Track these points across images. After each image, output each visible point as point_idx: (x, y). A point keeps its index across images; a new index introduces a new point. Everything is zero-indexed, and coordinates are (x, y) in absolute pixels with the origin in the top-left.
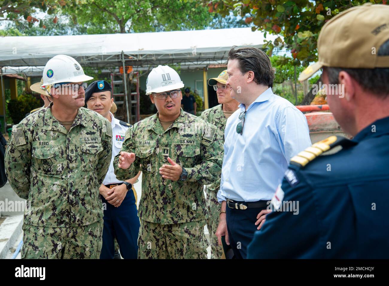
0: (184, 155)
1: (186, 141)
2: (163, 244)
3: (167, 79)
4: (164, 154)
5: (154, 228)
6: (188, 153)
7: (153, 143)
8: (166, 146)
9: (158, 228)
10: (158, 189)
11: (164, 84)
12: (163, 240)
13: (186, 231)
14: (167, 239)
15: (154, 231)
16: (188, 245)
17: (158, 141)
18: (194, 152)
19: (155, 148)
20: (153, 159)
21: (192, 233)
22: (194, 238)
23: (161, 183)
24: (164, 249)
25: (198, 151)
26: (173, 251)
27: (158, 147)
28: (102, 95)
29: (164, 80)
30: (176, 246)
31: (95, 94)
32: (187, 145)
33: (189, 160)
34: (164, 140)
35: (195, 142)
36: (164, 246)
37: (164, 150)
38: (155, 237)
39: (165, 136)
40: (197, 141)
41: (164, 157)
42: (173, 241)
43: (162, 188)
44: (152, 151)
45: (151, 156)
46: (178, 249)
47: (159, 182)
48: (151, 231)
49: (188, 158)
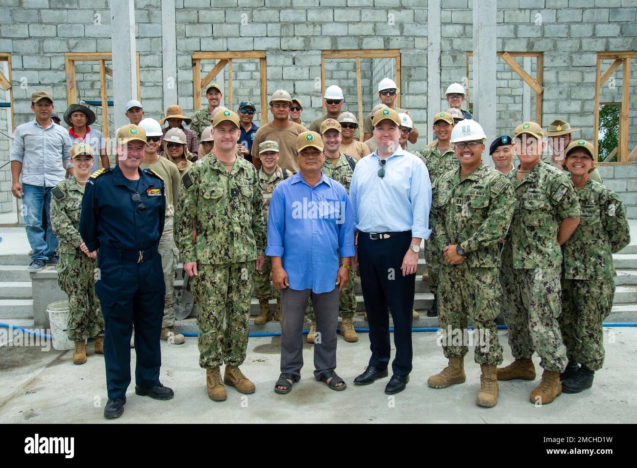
0: (472, 206)
1: (475, 193)
2: (458, 287)
3: (466, 130)
4: (457, 205)
5: (449, 272)
6: (476, 205)
7: (450, 192)
8: (460, 196)
9: (453, 272)
10: (452, 236)
11: (462, 135)
12: (458, 283)
13: (477, 278)
14: (461, 282)
15: (449, 274)
16: (478, 290)
17: (454, 192)
18: (483, 204)
19: (450, 198)
20: (448, 208)
21: (482, 280)
22: (484, 285)
23: (455, 231)
24: (459, 292)
25: (487, 203)
26: (467, 295)
27: (453, 197)
28: (505, 148)
29: (464, 131)
30: (469, 290)
31: (500, 148)
32: (476, 197)
33: (477, 211)
34: (458, 191)
35: (485, 194)
36: (459, 289)
37: (458, 200)
38: (450, 279)
39: (460, 187)
40: (487, 193)
41: (457, 207)
42: (466, 286)
43: (455, 236)
44: (447, 201)
45: (446, 205)
46: (470, 294)
47: (453, 230)
48: (447, 274)
49: (476, 209)
